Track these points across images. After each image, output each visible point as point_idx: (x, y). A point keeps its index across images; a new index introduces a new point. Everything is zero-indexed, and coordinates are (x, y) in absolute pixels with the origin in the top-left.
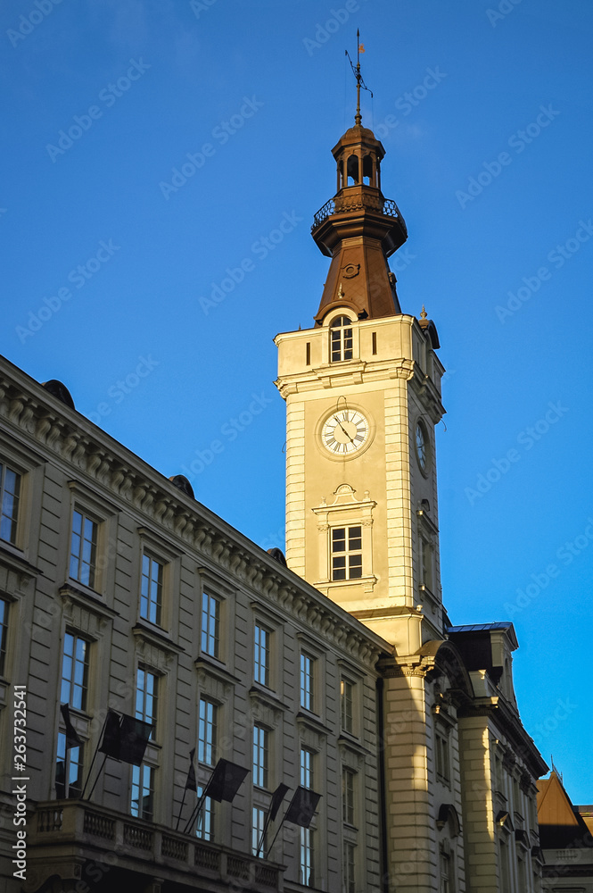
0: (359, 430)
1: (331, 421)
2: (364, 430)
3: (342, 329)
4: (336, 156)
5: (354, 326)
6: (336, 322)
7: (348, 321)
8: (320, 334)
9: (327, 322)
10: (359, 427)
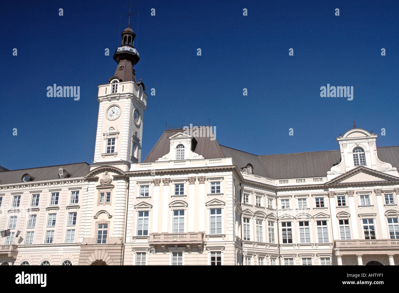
0: (117, 112)
1: (111, 109)
2: (119, 112)
3: (115, 84)
4: (122, 36)
5: (118, 84)
6: (114, 82)
7: (117, 82)
8: (109, 85)
9: (111, 82)
10: (118, 111)
